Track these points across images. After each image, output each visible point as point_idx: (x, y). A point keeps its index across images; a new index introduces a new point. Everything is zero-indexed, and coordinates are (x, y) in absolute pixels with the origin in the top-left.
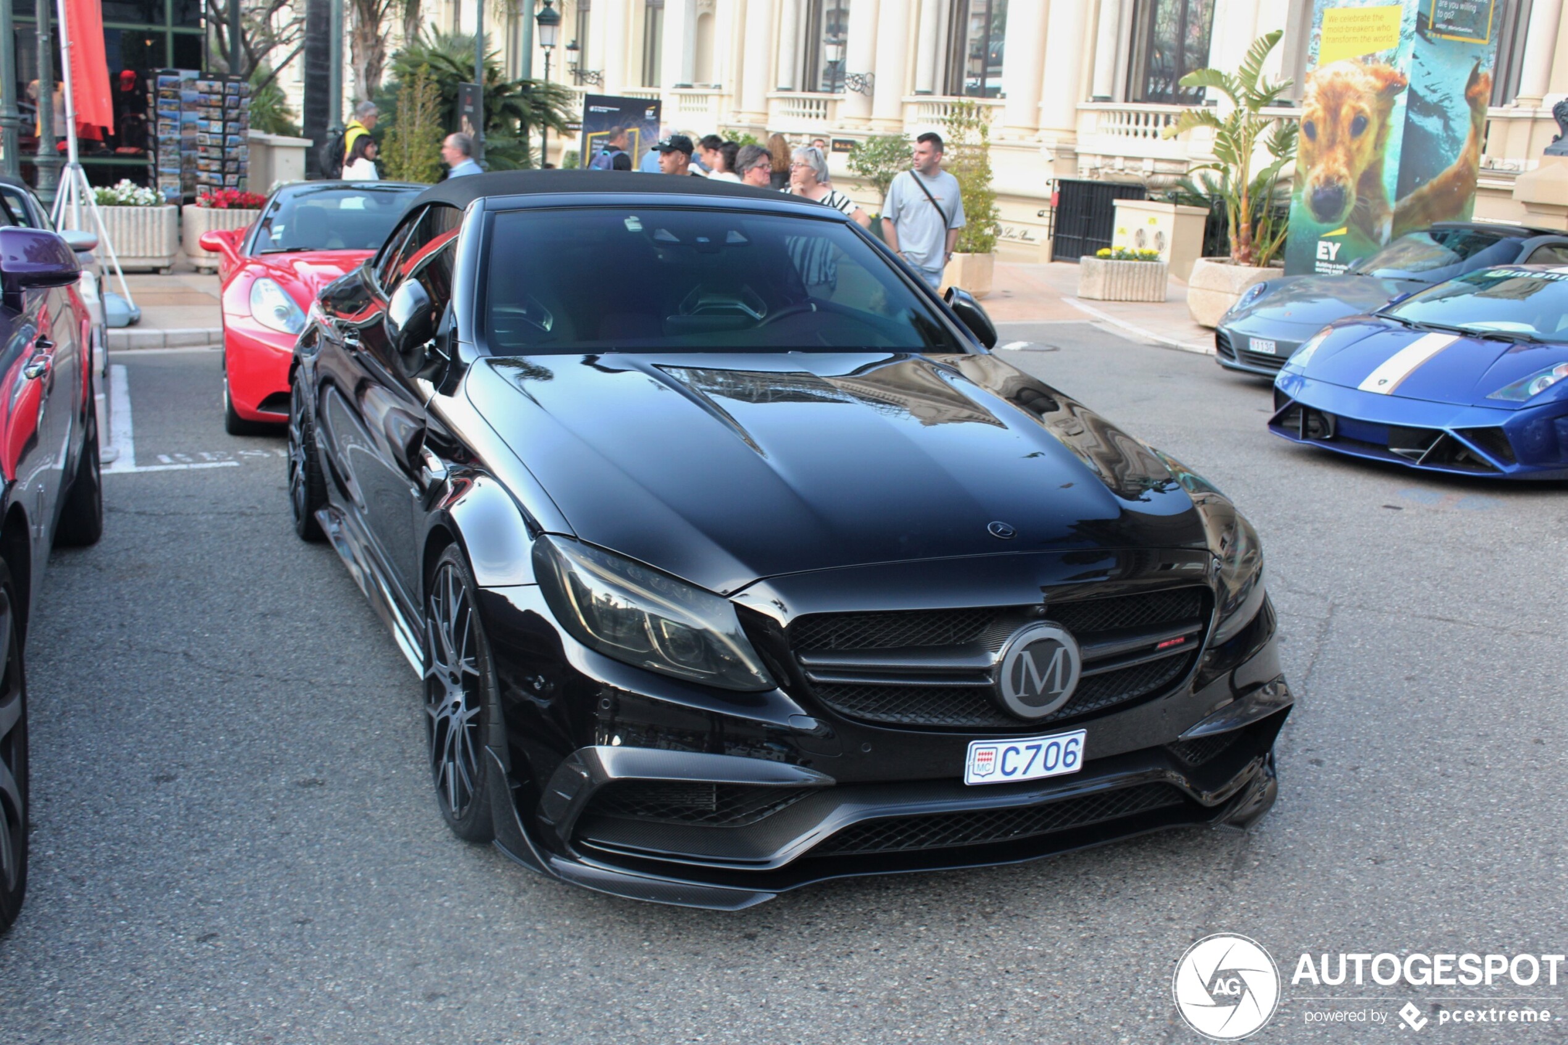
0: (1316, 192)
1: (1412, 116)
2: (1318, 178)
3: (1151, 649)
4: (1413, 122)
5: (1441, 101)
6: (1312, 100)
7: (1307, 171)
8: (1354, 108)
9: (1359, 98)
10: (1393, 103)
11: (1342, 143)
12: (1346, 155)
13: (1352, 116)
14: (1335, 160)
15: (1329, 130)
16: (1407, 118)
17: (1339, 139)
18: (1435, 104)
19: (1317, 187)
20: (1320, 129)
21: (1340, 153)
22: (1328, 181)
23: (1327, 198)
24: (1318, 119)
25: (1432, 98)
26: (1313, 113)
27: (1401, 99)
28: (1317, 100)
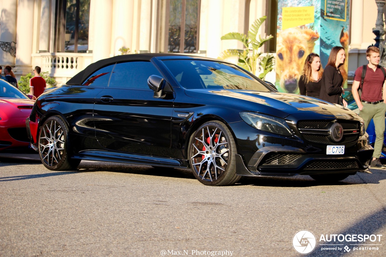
0: (286, 82)
1: (322, 49)
2: (286, 76)
3: (352, 132)
4: (323, 52)
5: (332, 43)
6: (281, 44)
7: (281, 73)
8: (298, 47)
9: (300, 43)
10: (314, 44)
11: (295, 61)
12: (297, 66)
13: (298, 50)
14: (293, 68)
15: (289, 56)
16: (321, 50)
17: (293, 60)
18: (330, 45)
19: (286, 80)
20: (285, 56)
21: (294, 65)
22: (290, 77)
23: (291, 84)
24: (283, 52)
25: (328, 42)
26: (281, 49)
27: (317, 43)
28: (283, 44)
